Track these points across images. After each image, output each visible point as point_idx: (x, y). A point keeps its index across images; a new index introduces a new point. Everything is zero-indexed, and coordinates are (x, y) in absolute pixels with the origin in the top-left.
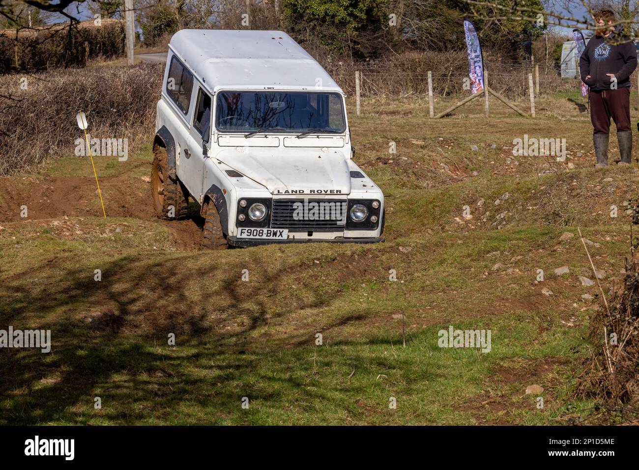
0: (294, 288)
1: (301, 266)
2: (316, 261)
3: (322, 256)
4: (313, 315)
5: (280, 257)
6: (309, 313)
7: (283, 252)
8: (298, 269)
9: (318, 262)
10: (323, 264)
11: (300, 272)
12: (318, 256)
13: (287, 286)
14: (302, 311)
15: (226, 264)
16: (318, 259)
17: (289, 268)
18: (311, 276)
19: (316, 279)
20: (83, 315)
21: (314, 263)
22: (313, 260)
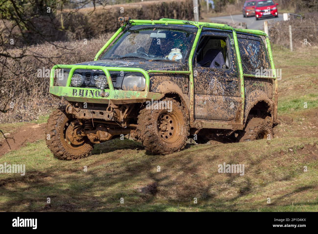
0: (276, 168)
1: (280, 153)
2: (290, 150)
3: (294, 146)
4: (287, 185)
5: (267, 147)
6: (284, 184)
7: (269, 144)
8: (279, 155)
9: (292, 150)
10: (295, 152)
11: (280, 157)
12: (292, 146)
13: (271, 166)
14: (280, 182)
15: (232, 153)
16: (292, 148)
17: (272, 154)
18: (287, 159)
19: (290, 161)
20: (136, 188)
21: (289, 151)
22: (289, 149)
